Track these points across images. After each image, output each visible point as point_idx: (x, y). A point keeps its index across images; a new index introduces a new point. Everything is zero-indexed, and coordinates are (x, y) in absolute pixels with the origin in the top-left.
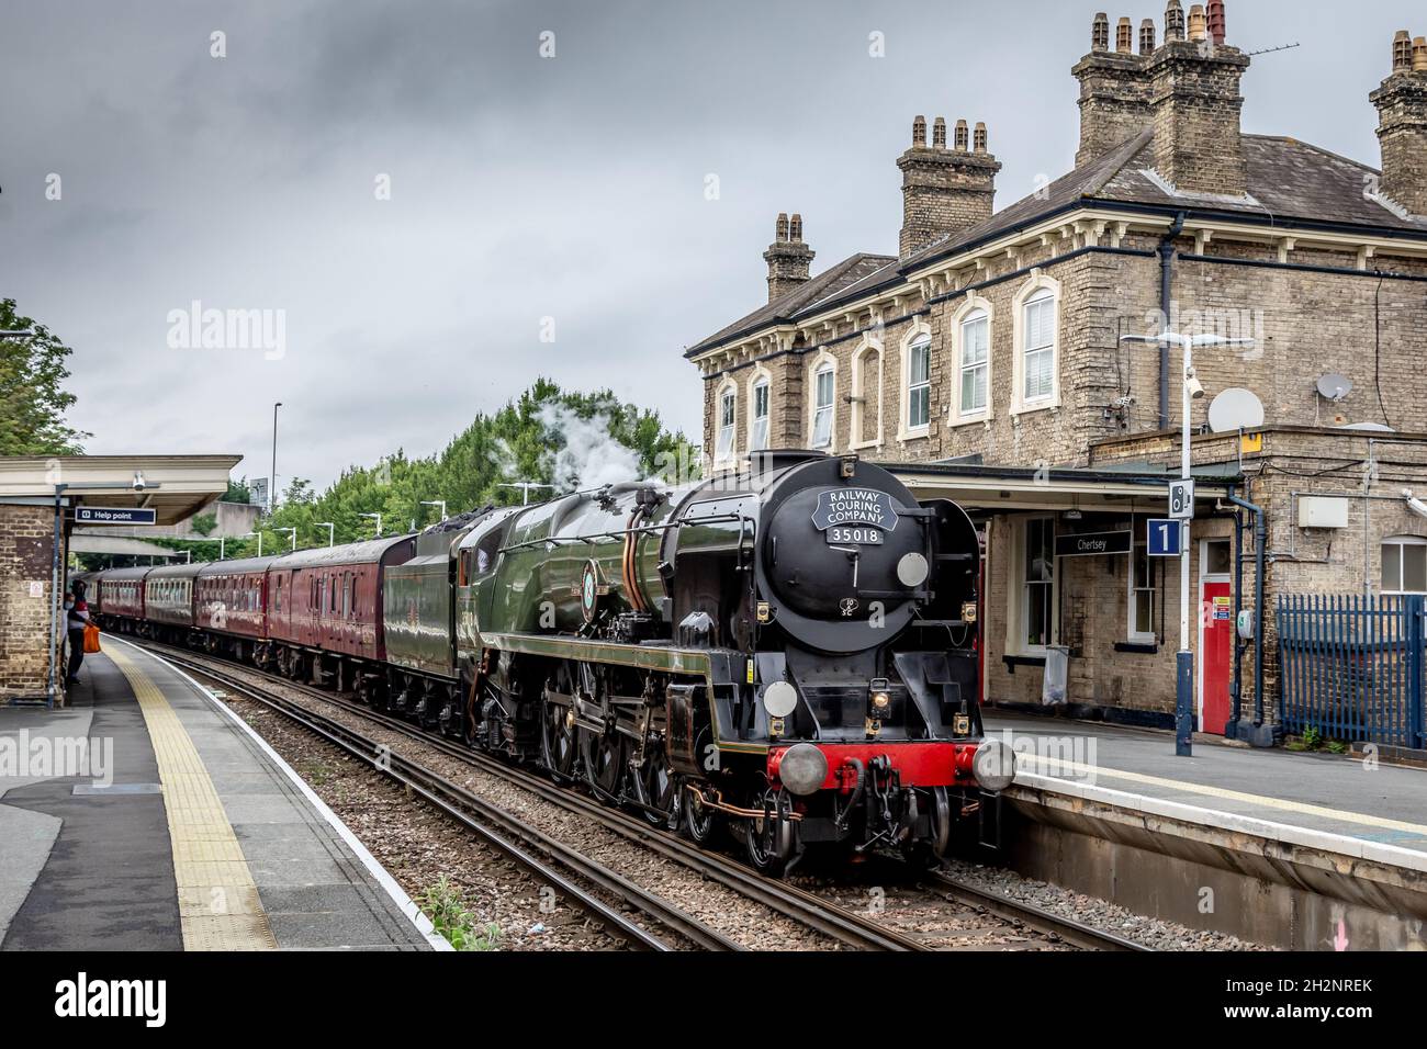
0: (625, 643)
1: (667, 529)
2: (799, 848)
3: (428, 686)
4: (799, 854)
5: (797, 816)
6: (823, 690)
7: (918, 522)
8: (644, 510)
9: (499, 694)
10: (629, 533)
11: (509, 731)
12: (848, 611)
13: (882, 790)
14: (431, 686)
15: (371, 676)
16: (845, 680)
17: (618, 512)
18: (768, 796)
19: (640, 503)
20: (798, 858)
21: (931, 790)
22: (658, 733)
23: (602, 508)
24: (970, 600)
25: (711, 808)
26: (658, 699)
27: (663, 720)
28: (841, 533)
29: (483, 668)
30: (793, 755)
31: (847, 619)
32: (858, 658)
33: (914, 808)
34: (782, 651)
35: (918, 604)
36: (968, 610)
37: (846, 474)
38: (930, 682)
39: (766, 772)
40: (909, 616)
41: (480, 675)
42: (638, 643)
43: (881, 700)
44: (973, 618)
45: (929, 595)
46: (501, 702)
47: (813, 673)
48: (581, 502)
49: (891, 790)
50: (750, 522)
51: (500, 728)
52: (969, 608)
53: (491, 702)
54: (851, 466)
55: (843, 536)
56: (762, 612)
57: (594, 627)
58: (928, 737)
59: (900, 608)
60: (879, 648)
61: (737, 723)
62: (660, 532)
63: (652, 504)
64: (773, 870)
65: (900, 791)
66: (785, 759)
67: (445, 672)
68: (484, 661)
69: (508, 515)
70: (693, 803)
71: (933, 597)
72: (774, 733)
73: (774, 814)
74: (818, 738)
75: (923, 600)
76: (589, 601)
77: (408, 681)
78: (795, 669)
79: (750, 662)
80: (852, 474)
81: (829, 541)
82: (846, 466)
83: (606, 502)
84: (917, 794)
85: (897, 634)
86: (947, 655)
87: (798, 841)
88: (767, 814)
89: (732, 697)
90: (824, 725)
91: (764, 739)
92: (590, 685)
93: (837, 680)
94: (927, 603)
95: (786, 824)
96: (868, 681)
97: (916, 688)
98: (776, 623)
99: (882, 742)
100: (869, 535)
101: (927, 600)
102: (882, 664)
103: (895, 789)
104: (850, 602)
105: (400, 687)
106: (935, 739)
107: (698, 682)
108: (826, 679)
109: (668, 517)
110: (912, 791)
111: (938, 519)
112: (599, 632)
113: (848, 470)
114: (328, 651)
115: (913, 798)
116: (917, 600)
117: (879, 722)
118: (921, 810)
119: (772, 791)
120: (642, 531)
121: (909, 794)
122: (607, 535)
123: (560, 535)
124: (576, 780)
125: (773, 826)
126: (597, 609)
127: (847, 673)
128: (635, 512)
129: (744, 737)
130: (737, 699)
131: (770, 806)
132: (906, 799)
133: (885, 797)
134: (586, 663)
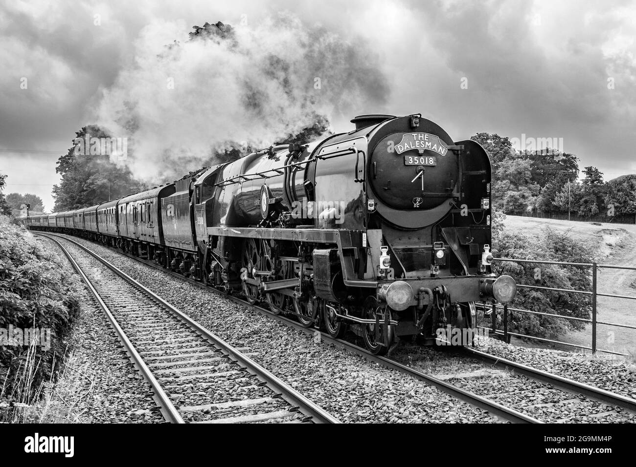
0: (287, 228)
1: (308, 163)
2: (397, 340)
3: (185, 256)
4: (396, 343)
5: (395, 322)
6: (404, 250)
7: (454, 154)
8: (293, 155)
9: (219, 259)
10: (286, 168)
11: (224, 276)
12: (417, 205)
13: (441, 305)
14: (186, 256)
15: (159, 252)
16: (415, 243)
17: (278, 159)
18: (377, 312)
19: (291, 152)
20: (396, 346)
21: (467, 304)
22: (309, 277)
23: (269, 158)
24: (486, 197)
25: (342, 318)
26: (308, 258)
27: (312, 269)
28: (413, 160)
29: (210, 245)
30: (393, 288)
31: (416, 209)
32: (422, 231)
33: (460, 314)
34: (380, 228)
35: (454, 200)
36: (485, 202)
37: (415, 125)
38: (462, 244)
39: (376, 297)
40: (450, 207)
41: (209, 249)
42: (294, 227)
43: (440, 254)
44: (488, 207)
45: (461, 195)
46: (220, 262)
47: (397, 240)
48: (257, 157)
49: (446, 305)
50: (362, 153)
51: (220, 275)
52: (485, 201)
53: (216, 263)
54: (418, 121)
55: (414, 161)
56: (371, 205)
57: (268, 222)
58: (465, 274)
59: (445, 202)
60: (433, 225)
61: (357, 270)
62: (304, 166)
63: (297, 152)
64: (382, 352)
65: (451, 306)
66: (389, 291)
67: (191, 248)
68: (210, 242)
69: (219, 167)
70: (329, 315)
71: (463, 196)
72: (380, 275)
73: (382, 321)
74: (404, 277)
75: (458, 198)
76: (264, 208)
77: (176, 253)
78: (388, 239)
79: (364, 235)
80: (418, 125)
81: (406, 164)
82: (414, 120)
83: (271, 154)
84: (461, 307)
85: (443, 218)
86: (470, 229)
87: (396, 336)
88: (377, 321)
89: (353, 255)
90: (408, 270)
91: (373, 279)
92: (268, 252)
93: (411, 244)
94: (460, 200)
95: (389, 326)
96: (432, 243)
97: (455, 247)
98: (377, 212)
99: (440, 278)
100: (428, 161)
101: (460, 198)
102: (434, 235)
103: (448, 305)
104: (418, 199)
105: (173, 256)
106: (469, 275)
107: (333, 247)
108: (404, 244)
109: (308, 157)
110: (458, 306)
111: (465, 152)
112: (271, 224)
113: (415, 123)
114: (142, 241)
115: (459, 309)
116: (454, 198)
117: (438, 267)
118: (463, 315)
119: (380, 308)
120: (294, 166)
121: (456, 308)
122: (273, 170)
123: (247, 173)
124: (261, 302)
125: (381, 328)
126: (269, 212)
127: (416, 240)
128: (289, 156)
129: (361, 278)
130: (356, 257)
131: (380, 317)
132: (454, 310)
133: (443, 309)
134: (265, 240)
